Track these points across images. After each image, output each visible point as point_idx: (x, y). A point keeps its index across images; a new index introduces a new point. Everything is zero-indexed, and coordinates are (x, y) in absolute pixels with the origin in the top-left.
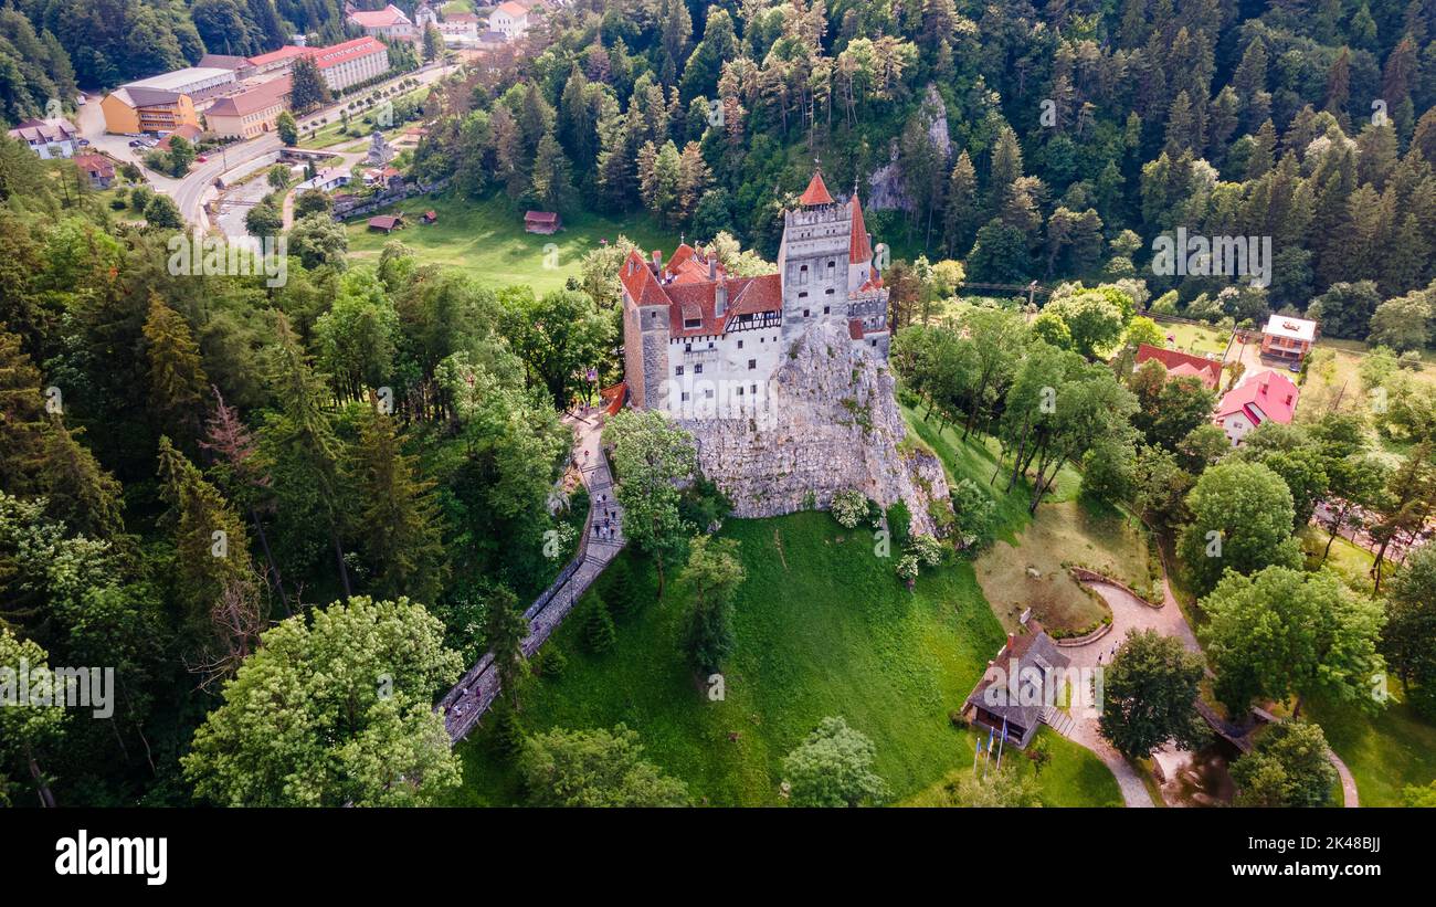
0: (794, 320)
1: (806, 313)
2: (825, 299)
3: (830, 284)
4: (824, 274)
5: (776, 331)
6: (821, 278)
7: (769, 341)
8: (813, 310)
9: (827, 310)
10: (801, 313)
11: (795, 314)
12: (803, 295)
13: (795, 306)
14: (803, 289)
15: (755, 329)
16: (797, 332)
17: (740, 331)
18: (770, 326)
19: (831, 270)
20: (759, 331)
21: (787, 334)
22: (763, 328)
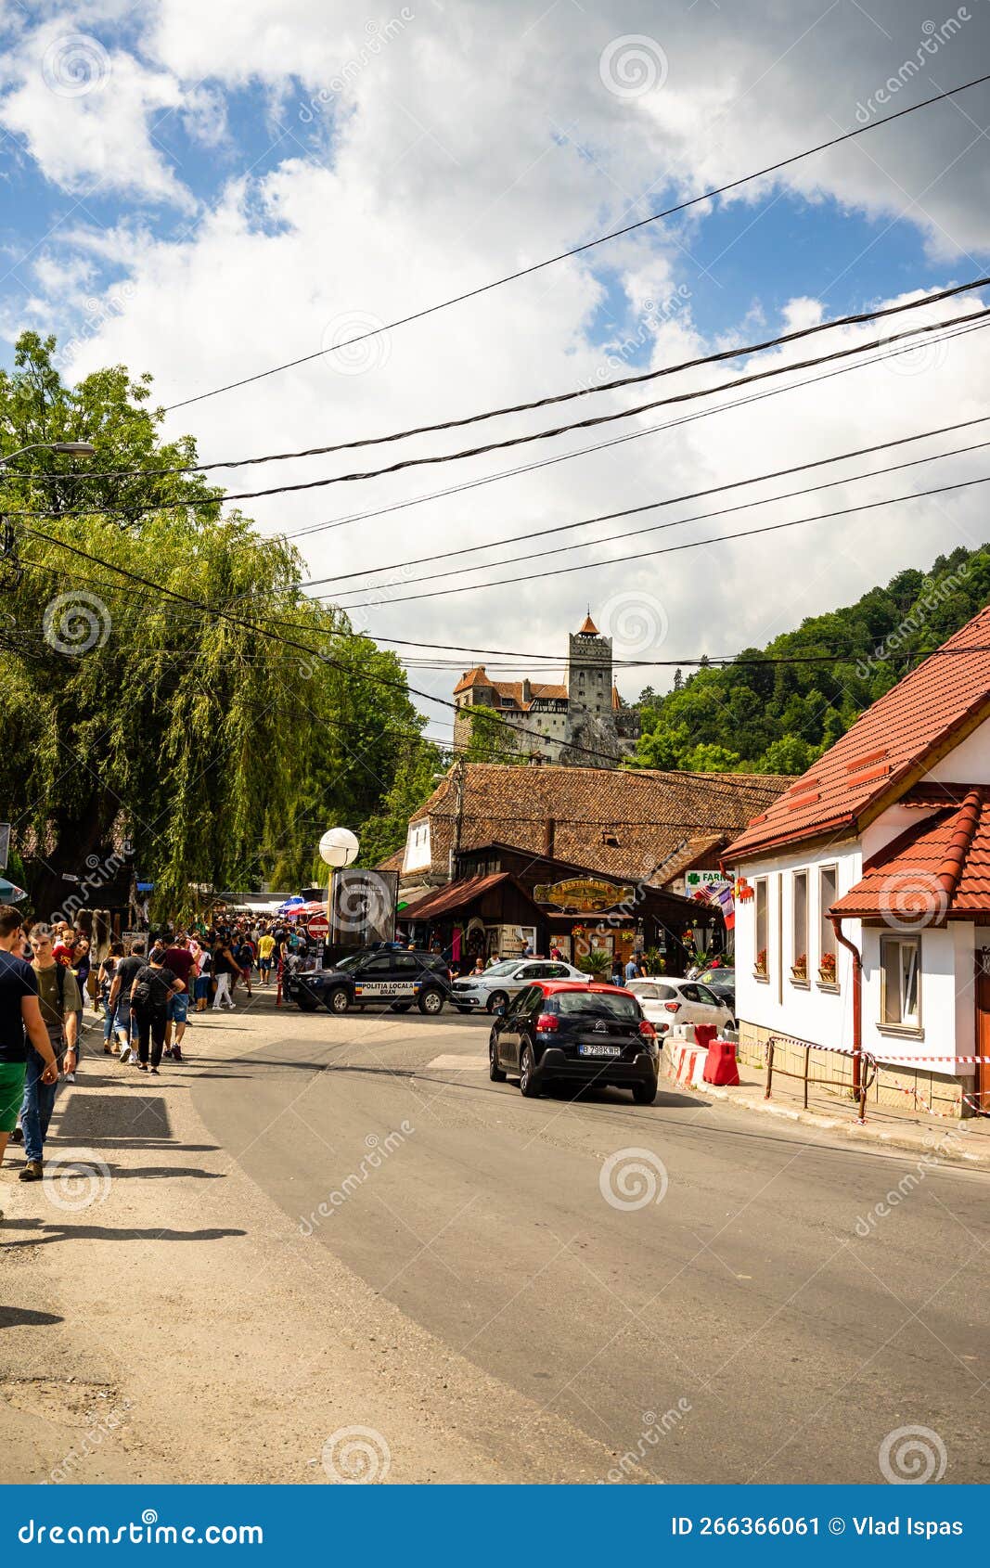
0: (578, 711)
1: (585, 706)
2: (596, 701)
3: (600, 690)
4: (595, 681)
5: (563, 717)
6: (593, 684)
7: (559, 724)
8: (589, 706)
9: (598, 708)
10: (582, 708)
11: (578, 707)
12: (583, 694)
13: (579, 701)
14: (582, 689)
15: (550, 712)
16: (578, 720)
17: (539, 712)
18: (560, 713)
19: (600, 680)
20: (552, 715)
21: (573, 721)
22: (554, 713)
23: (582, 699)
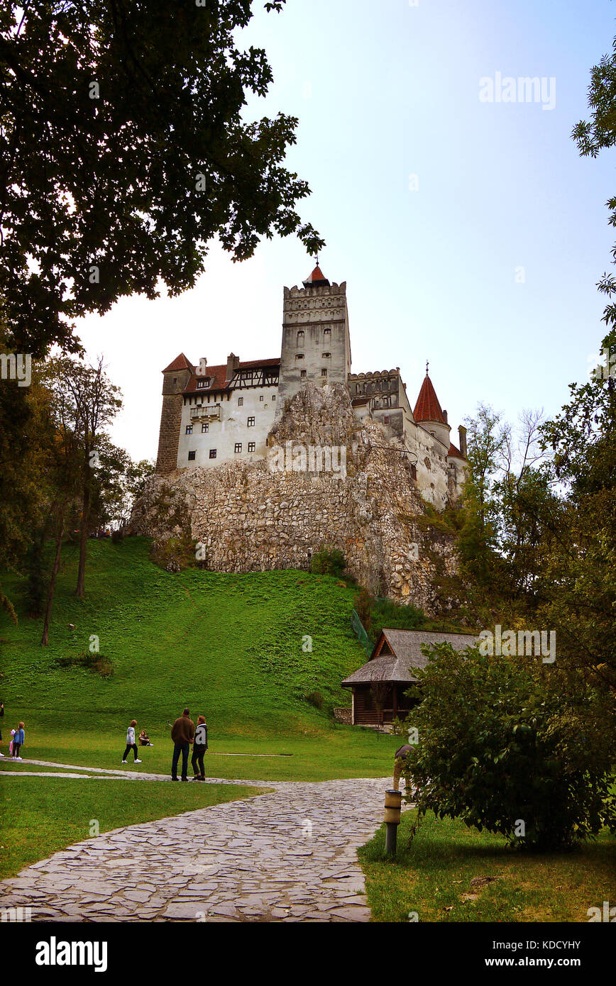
0: (293, 379)
1: (304, 372)
2: (321, 362)
3: (327, 349)
4: (320, 339)
5: (274, 390)
6: (317, 343)
7: (268, 400)
8: (310, 371)
9: (324, 371)
10: (298, 373)
11: (293, 373)
12: (301, 356)
13: (292, 366)
14: (300, 351)
15: (255, 387)
16: (293, 390)
17: (241, 388)
18: (269, 385)
19: (327, 337)
20: (259, 389)
21: (285, 392)
22: (262, 386)
23: (301, 364)
